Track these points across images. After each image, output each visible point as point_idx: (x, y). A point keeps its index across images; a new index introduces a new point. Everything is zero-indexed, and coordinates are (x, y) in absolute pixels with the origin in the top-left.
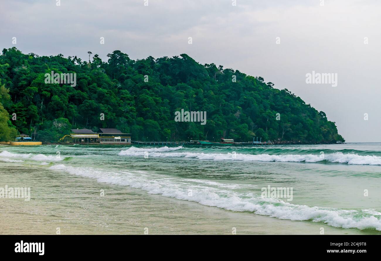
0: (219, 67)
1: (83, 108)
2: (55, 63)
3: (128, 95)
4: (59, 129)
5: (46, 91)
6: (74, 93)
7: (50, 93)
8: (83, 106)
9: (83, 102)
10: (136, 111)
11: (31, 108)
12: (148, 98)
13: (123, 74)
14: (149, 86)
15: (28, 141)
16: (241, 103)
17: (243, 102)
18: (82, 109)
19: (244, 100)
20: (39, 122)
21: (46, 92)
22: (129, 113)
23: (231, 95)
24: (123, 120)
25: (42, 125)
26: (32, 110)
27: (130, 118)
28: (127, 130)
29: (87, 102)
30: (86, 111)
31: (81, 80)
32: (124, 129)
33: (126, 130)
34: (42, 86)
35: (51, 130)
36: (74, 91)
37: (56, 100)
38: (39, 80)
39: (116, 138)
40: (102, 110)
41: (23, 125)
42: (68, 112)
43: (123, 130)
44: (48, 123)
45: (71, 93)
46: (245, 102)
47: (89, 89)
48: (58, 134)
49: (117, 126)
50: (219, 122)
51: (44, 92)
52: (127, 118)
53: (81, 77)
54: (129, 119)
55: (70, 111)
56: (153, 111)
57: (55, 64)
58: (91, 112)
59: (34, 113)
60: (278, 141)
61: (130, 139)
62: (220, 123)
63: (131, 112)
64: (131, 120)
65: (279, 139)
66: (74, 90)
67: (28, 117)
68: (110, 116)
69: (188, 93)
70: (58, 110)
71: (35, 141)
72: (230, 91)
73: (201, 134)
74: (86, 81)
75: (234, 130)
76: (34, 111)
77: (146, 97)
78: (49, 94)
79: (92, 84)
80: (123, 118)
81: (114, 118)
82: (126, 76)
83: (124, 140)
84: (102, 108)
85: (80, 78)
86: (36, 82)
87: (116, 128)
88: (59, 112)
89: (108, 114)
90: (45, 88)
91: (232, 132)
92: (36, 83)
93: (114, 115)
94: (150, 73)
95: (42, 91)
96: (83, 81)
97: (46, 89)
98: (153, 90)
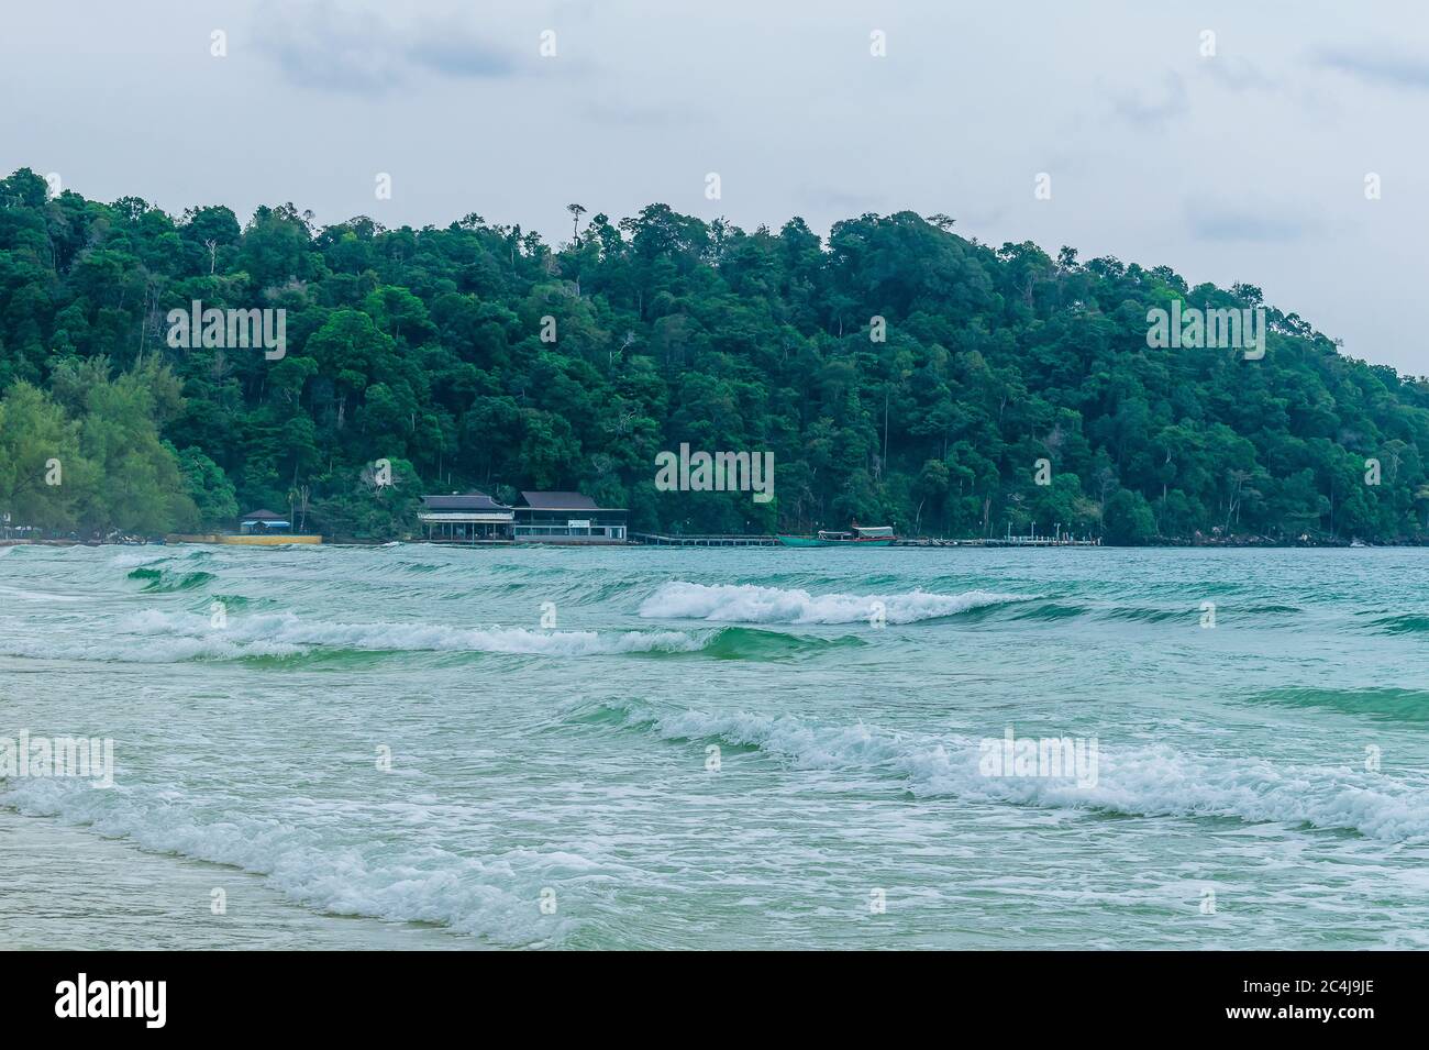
0: (1059, 252)
1: (471, 425)
2: (425, 257)
3: (646, 376)
4: (378, 493)
5: (350, 367)
6: (453, 371)
7: (365, 376)
8: (472, 417)
9: (475, 404)
10: (661, 432)
11: (293, 427)
12: (713, 384)
13: (665, 294)
14: (739, 338)
15: (279, 534)
16: (1086, 397)
17: (1095, 394)
18: (468, 426)
19: (1099, 387)
20: (319, 472)
21: (350, 372)
22: (631, 439)
23: (1058, 368)
24: (603, 462)
25: (328, 481)
26: (295, 434)
27: (630, 457)
28: (618, 498)
29: (486, 403)
30: (481, 434)
31: (484, 326)
32: (606, 492)
33: (612, 497)
34: (339, 353)
35: (354, 499)
36: (455, 364)
37: (379, 399)
38: (329, 333)
39: (573, 523)
40: (531, 429)
41: (267, 480)
42: (418, 437)
43: (604, 496)
44: (346, 475)
45: (442, 374)
46: (1102, 394)
47: (513, 356)
48: (374, 511)
49: (582, 484)
50: (964, 468)
51: (346, 373)
52: (622, 455)
53: (486, 314)
54: (627, 460)
55: (426, 436)
56: (722, 431)
57: (425, 260)
58: (499, 437)
59: (301, 443)
60: (1213, 535)
61: (625, 527)
62: (970, 471)
63: (637, 436)
64: (634, 465)
65: (1215, 529)
66: (456, 361)
67: (285, 455)
68: (560, 450)
69: (887, 362)
70: (383, 432)
71: (303, 533)
72: (1058, 352)
73: (890, 510)
74: (502, 330)
75: (1023, 497)
76: (301, 437)
77: (705, 384)
78: (359, 379)
79: (523, 339)
80: (605, 457)
81: (574, 459)
82: (673, 299)
83: (602, 532)
84: (532, 425)
85: (480, 317)
86: (320, 339)
87: (581, 492)
88: (388, 438)
89: (551, 443)
90: (349, 358)
91: (1015, 504)
92: (320, 342)
93: (577, 449)
94: (770, 286)
95: (340, 370)
96: (492, 329)
97: (350, 361)
98: (753, 352)
